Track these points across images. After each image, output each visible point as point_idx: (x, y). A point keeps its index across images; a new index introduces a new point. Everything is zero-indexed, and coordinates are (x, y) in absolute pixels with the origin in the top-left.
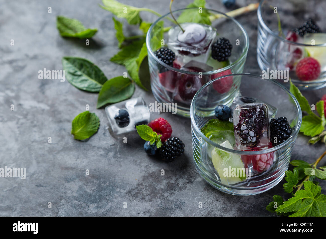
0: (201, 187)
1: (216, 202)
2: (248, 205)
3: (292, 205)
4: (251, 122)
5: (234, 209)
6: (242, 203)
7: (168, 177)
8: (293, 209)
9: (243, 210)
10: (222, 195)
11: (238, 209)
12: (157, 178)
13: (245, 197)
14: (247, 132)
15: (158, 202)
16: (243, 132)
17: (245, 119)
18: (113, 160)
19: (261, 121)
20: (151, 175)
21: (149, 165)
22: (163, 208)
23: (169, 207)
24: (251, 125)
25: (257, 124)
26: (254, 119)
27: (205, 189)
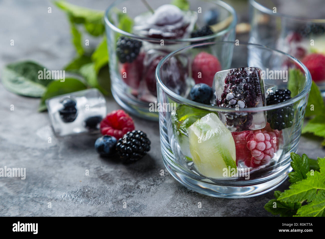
0: (171, 190)
1: (192, 205)
2: (237, 209)
3: (302, 193)
4: (239, 88)
5: (218, 213)
6: (229, 206)
7: (126, 179)
8: (305, 198)
9: (231, 214)
10: (201, 198)
11: (224, 213)
12: (110, 180)
13: (233, 201)
14: (235, 101)
15: (109, 205)
16: (230, 103)
17: (231, 86)
18: (51, 162)
19: (254, 87)
20: (103, 177)
21: (100, 167)
22: (115, 211)
23: (124, 211)
24: (240, 93)
25: (248, 91)
26: (244, 84)
27: (176, 192)
